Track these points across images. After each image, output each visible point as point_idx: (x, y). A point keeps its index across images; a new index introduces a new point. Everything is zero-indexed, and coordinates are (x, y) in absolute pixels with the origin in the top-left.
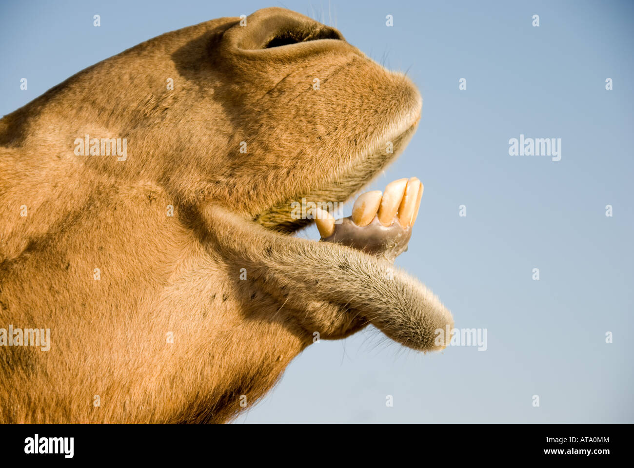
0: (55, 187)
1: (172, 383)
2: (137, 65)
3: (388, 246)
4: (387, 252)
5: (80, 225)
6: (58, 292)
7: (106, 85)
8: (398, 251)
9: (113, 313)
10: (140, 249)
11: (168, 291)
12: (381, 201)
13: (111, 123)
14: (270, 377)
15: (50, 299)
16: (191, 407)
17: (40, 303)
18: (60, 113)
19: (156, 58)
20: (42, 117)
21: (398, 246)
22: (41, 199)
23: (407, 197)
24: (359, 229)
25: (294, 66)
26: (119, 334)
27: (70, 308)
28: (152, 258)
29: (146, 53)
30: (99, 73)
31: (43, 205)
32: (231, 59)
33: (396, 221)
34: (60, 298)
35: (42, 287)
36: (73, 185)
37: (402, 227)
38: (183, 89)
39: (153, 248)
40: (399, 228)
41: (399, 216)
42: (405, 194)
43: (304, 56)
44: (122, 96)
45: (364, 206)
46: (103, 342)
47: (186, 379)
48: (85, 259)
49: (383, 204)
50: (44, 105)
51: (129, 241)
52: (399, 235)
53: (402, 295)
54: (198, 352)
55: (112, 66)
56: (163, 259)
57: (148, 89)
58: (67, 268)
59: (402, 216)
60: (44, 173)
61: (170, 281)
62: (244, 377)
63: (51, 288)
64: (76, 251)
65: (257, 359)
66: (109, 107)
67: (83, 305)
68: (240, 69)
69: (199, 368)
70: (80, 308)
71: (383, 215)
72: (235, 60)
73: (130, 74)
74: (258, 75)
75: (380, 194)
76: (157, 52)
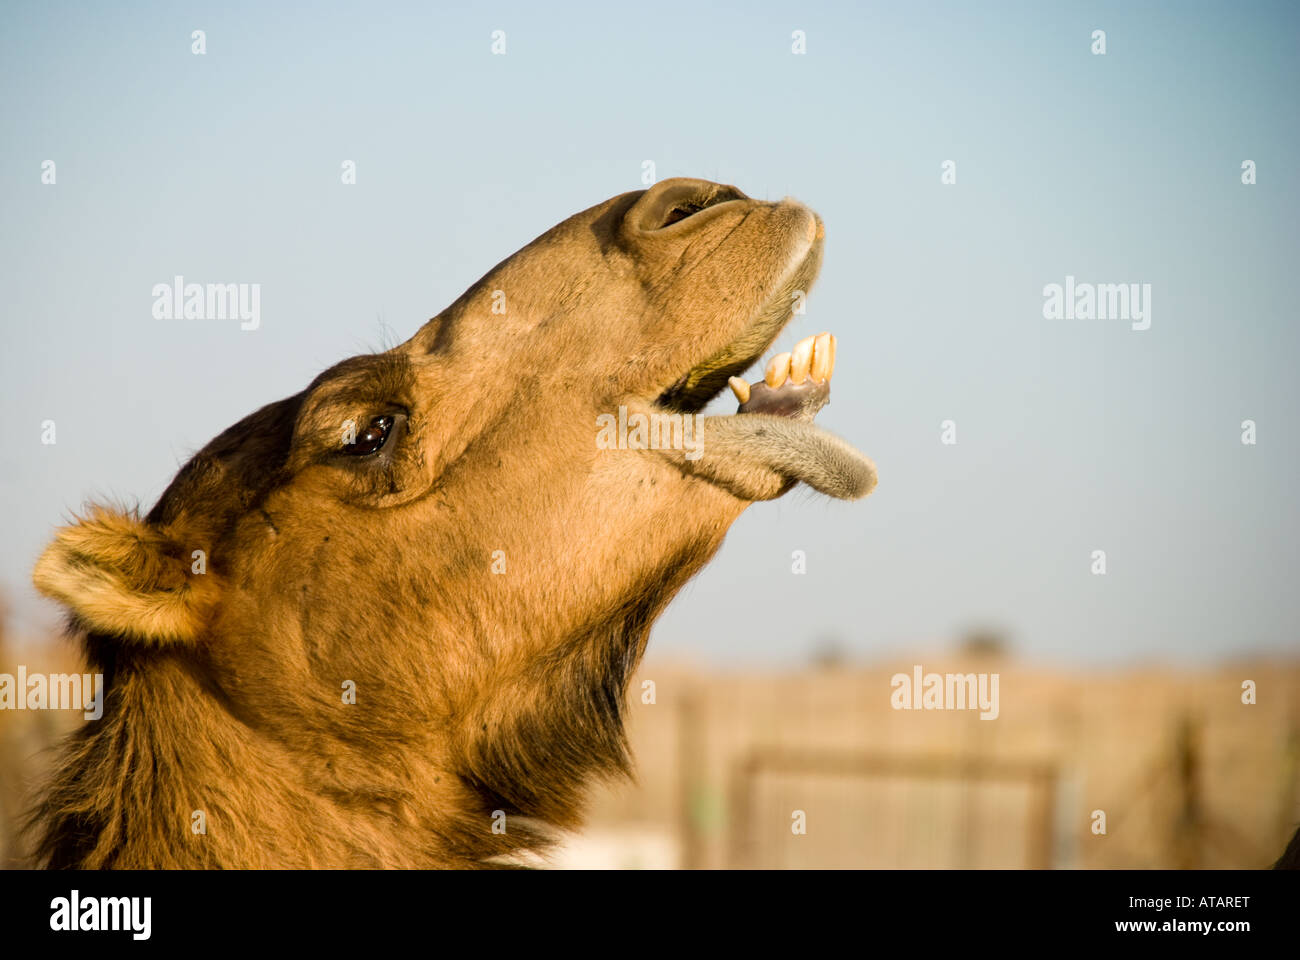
0: (484, 386)
1: (616, 563)
2: (547, 255)
3: (805, 402)
4: (805, 409)
5: (508, 421)
6: (494, 489)
7: (520, 279)
8: (817, 405)
9: (547, 504)
10: (560, 438)
11: (593, 478)
12: (791, 362)
13: (530, 315)
14: (710, 546)
15: (489, 496)
16: (637, 583)
17: (481, 502)
18: (480, 313)
19: (565, 246)
20: (465, 318)
21: (816, 401)
22: (472, 401)
23: (817, 354)
24: (774, 391)
25: (693, 237)
26: (555, 522)
27: (508, 504)
28: (573, 447)
29: (555, 240)
30: (513, 267)
31: (475, 406)
32: (635, 241)
33: (810, 378)
34: (498, 494)
35: (480, 486)
36: (499, 382)
37: (817, 382)
38: (595, 273)
39: (572, 437)
40: (812, 384)
41: (811, 372)
42: (814, 351)
43: (702, 225)
44: (537, 287)
45: (774, 369)
46: (542, 534)
47: (629, 559)
48: (513, 454)
49: (793, 364)
50: (465, 306)
51: (549, 431)
52: (814, 391)
53: (820, 449)
54: (636, 532)
55: (524, 258)
56: (582, 447)
57: (560, 277)
58: (499, 465)
59: (814, 372)
60: (471, 375)
61: (593, 469)
62: (685, 549)
63: (488, 486)
64: (504, 448)
65: (695, 531)
66: (527, 300)
67: (519, 499)
68: (645, 251)
69: (640, 547)
70: (517, 503)
71: (795, 373)
72: (639, 242)
73: (542, 265)
74: (661, 253)
75: (788, 355)
76: (565, 238)
